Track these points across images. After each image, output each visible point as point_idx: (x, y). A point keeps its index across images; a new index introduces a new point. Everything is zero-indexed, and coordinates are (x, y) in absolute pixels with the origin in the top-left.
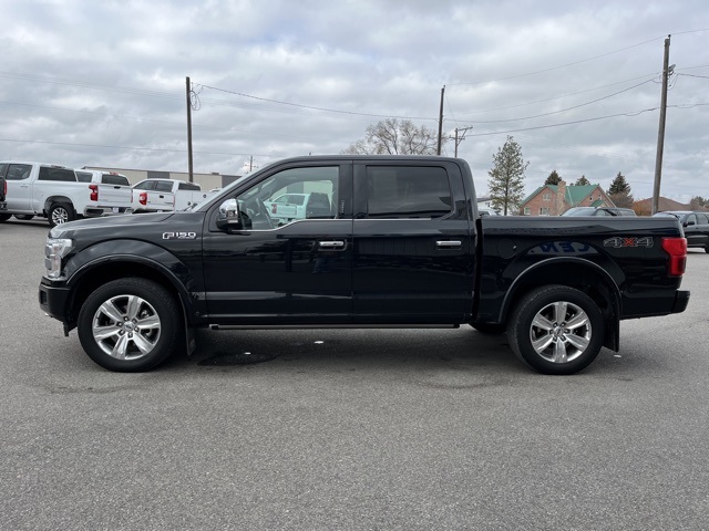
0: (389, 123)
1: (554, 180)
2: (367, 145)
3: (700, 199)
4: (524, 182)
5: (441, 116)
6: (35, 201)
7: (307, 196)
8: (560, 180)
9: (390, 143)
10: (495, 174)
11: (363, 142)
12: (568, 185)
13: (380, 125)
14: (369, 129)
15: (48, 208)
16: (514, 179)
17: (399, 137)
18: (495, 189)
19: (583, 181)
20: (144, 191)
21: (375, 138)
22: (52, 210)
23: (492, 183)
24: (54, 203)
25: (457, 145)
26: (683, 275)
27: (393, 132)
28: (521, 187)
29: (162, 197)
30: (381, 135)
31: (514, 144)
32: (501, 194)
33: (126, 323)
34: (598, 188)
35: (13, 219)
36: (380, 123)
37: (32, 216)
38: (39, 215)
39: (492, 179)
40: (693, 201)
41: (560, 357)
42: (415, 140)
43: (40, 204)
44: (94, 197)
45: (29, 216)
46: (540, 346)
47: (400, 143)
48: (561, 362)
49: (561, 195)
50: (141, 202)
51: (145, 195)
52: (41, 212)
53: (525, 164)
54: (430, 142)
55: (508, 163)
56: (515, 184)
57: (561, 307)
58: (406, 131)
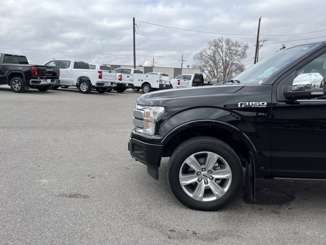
0: (219, 40)
2: (208, 51)
5: (258, 33)
6: (73, 79)
7: (193, 76)
9: (219, 50)
11: (206, 49)
13: (215, 41)
14: (209, 43)
15: (78, 83)
17: (224, 46)
20: (120, 74)
21: (212, 47)
22: (80, 84)
24: (81, 80)
27: (221, 44)
29: (128, 77)
30: (215, 46)
33: (203, 173)
35: (60, 88)
37: (68, 86)
38: (74, 86)
42: (232, 48)
43: (75, 81)
44: (100, 77)
45: (67, 87)
47: (224, 50)
50: (119, 79)
51: (121, 76)
52: (75, 84)
54: (240, 49)
58: (228, 43)
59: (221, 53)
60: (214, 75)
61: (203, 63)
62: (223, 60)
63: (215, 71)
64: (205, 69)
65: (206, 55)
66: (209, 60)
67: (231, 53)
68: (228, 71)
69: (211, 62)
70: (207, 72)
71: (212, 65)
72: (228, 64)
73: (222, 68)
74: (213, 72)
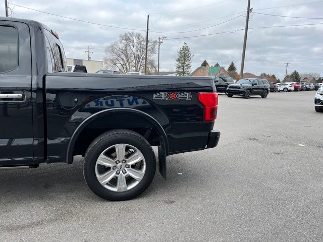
0: (130, 34)
1: (205, 64)
2: (120, 44)
3: (265, 74)
4: (191, 64)
8: (207, 64)
9: (131, 44)
10: (179, 60)
11: (117, 43)
12: (210, 66)
13: (126, 35)
16: (187, 63)
17: (135, 41)
18: (179, 68)
19: (217, 65)
21: (123, 41)
23: (177, 64)
25: (159, 45)
26: (215, 120)
27: (132, 38)
28: (190, 67)
30: (126, 40)
31: (187, 47)
32: (181, 70)
34: (223, 68)
36: (126, 34)
39: (177, 63)
40: (262, 75)
41: (122, 187)
42: (142, 43)
46: (104, 180)
47: (135, 44)
48: (122, 190)
49: (207, 71)
53: (192, 56)
55: (184, 56)
56: (187, 65)
57: (120, 148)
58: (138, 38)
59: (132, 47)
60: (127, 69)
61: (115, 57)
62: (134, 54)
63: (127, 65)
64: (118, 62)
65: (118, 49)
66: (121, 53)
67: (141, 48)
68: (139, 65)
69: (123, 56)
70: (119, 65)
71: (124, 58)
72: (139, 59)
73: (134, 62)
74: (126, 65)
